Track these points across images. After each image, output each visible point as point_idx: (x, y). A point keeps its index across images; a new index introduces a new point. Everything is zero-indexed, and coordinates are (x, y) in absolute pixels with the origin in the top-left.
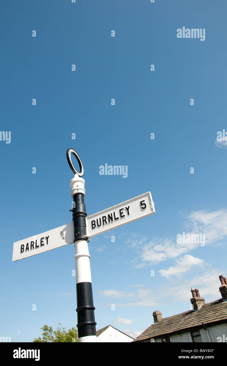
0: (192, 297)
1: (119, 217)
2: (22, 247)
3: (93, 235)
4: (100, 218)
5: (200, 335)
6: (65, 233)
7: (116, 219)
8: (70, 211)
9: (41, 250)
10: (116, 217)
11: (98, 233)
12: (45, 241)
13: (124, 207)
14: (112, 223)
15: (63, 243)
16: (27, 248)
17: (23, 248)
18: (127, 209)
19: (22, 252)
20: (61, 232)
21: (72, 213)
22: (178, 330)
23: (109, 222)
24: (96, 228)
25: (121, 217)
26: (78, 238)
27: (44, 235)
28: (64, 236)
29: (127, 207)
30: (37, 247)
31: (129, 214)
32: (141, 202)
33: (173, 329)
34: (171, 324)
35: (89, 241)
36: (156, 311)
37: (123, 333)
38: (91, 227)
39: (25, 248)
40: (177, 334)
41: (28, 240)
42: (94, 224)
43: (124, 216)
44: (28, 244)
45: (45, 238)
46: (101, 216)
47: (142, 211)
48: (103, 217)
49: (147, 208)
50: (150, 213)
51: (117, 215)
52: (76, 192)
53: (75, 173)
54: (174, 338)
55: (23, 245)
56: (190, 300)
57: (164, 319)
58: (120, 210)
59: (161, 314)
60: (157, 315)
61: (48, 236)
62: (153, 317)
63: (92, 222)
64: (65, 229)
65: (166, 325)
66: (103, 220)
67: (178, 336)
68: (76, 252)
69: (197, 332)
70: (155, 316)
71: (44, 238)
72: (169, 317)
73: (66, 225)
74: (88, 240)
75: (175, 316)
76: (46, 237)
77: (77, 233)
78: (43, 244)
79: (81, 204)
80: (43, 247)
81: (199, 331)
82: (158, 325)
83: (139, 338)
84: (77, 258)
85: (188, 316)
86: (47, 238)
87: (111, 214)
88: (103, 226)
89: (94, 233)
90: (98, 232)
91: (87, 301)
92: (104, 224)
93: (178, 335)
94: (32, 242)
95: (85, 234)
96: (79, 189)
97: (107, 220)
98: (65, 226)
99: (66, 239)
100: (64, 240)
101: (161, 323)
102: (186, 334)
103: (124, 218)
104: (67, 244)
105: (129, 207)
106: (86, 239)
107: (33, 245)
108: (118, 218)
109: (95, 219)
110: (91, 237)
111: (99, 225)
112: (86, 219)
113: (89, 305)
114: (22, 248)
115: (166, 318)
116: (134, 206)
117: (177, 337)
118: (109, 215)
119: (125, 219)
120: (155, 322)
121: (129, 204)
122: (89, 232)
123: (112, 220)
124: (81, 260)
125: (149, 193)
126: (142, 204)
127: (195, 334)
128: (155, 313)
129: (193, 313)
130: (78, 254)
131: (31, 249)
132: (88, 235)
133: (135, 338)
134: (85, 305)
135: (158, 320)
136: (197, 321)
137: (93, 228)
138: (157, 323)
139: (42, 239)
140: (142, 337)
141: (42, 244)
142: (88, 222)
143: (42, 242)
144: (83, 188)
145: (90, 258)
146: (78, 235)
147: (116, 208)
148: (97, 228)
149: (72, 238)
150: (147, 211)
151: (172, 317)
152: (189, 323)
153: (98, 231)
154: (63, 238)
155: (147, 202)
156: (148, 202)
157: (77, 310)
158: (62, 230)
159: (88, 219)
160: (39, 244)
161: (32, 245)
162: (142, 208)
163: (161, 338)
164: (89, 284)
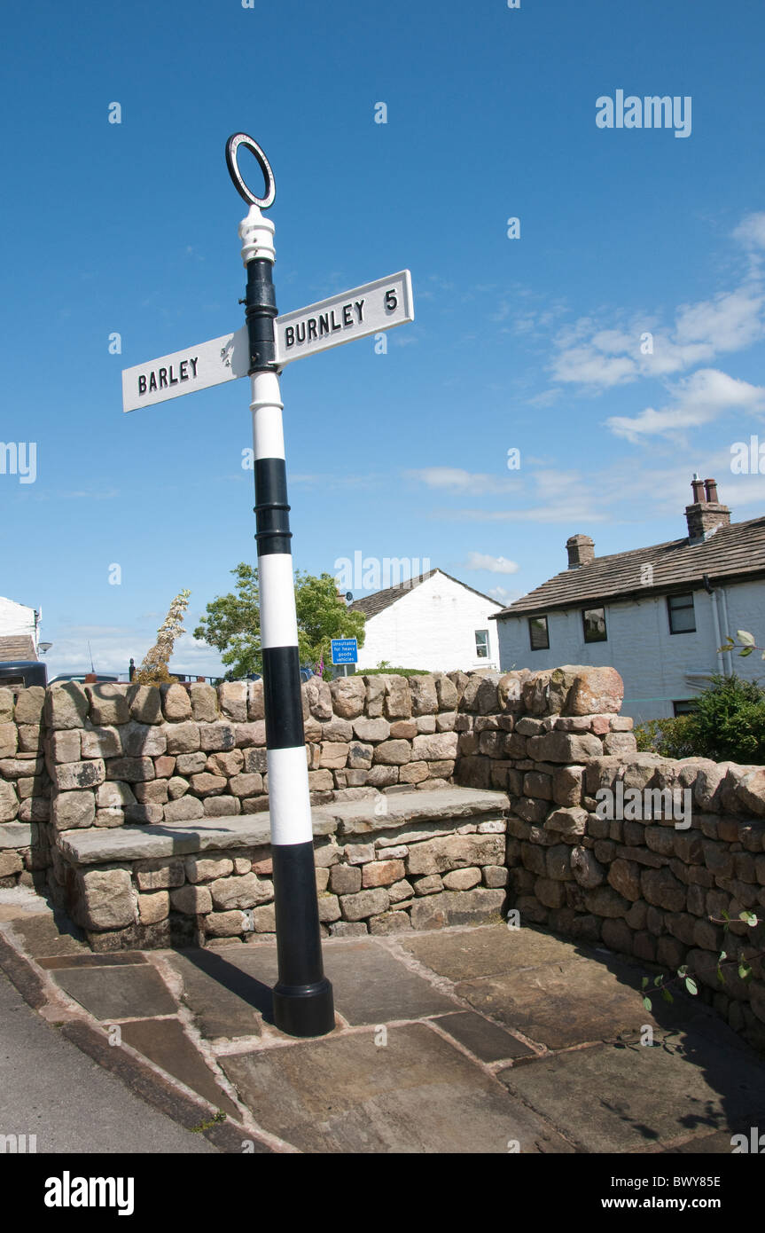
0: (691, 502)
1: (342, 325)
2: (142, 382)
3: (290, 360)
4: (303, 324)
5: (692, 606)
6: (231, 352)
7: (335, 328)
8: (240, 303)
9: (182, 388)
10: (336, 325)
11: (299, 357)
12: (189, 368)
13: (352, 302)
14: (326, 336)
15: (228, 374)
16: (153, 384)
17: (144, 384)
18: (359, 307)
19: (141, 392)
20: (223, 350)
21: (244, 307)
22: (632, 589)
23: (322, 333)
24: (295, 345)
25: (346, 323)
26: (256, 366)
27: (187, 354)
28: (229, 359)
29: (360, 303)
30: (174, 381)
31: (361, 318)
32: (388, 293)
33: (617, 587)
34: (617, 572)
35: (281, 373)
36: (577, 536)
37: (477, 593)
38: (284, 343)
39: (148, 384)
40: (626, 601)
41: (153, 366)
42: (292, 336)
43: (352, 322)
44: (153, 374)
45: (189, 362)
46: (305, 319)
47: (388, 314)
48: (310, 321)
49: (397, 308)
50: (402, 320)
51: (339, 320)
52: (251, 256)
53: (250, 203)
54: (616, 610)
55: (144, 377)
56: (685, 511)
57: (598, 559)
58: (345, 308)
59: (593, 545)
60: (579, 548)
61: (196, 359)
62: (566, 551)
63: (287, 329)
64: (230, 344)
65: (602, 576)
66: (310, 329)
67: (630, 606)
68: (253, 397)
69: (687, 597)
70: (573, 548)
71: (186, 362)
72: (615, 555)
73: (232, 335)
74: (279, 371)
75: (632, 552)
76: (192, 360)
77: (255, 355)
78: (187, 377)
79: (264, 288)
80: (185, 383)
81: (691, 594)
82: (578, 575)
83: (519, 606)
84: (255, 408)
85: (671, 554)
86: (194, 363)
87: (327, 315)
88: (309, 342)
89: (290, 357)
90: (298, 355)
91: (274, 493)
92: (310, 338)
93: (629, 603)
94: (161, 370)
95: (272, 357)
96: (259, 248)
97: (317, 330)
98: (230, 336)
99: (235, 366)
100: (230, 368)
101: (589, 569)
102: (653, 601)
103: (351, 327)
104: (235, 377)
105: (363, 301)
106: (275, 369)
107: (164, 377)
108: (339, 326)
109: (292, 324)
110: (284, 364)
111: (301, 338)
112: (275, 322)
113: (278, 501)
114: (141, 384)
115: (605, 558)
116: (373, 300)
117: (627, 607)
118: (321, 317)
119: (353, 329)
120: (570, 567)
121: (365, 295)
122: (281, 355)
123: (327, 331)
124: (263, 414)
125: (404, 274)
126: (388, 299)
127: (677, 602)
128: (575, 541)
129: (687, 547)
130: (257, 402)
131: (161, 385)
132: (278, 360)
133: (508, 604)
134: (269, 501)
135: (581, 562)
136: (692, 569)
137: (288, 345)
138: (577, 569)
139: (182, 363)
140: (527, 604)
141: (184, 375)
142: (279, 330)
143: (182, 370)
144: (270, 244)
145: (282, 409)
146: (257, 359)
147: (336, 303)
148: (298, 345)
149: (245, 365)
150: (397, 317)
151: (622, 554)
152: (668, 573)
153: (298, 351)
154: (227, 365)
155: (398, 296)
156: (402, 294)
157: (255, 509)
158: (226, 344)
159: (280, 322)
160: (176, 375)
161: (162, 378)
162: (389, 306)
163: (580, 609)
164: (280, 463)
